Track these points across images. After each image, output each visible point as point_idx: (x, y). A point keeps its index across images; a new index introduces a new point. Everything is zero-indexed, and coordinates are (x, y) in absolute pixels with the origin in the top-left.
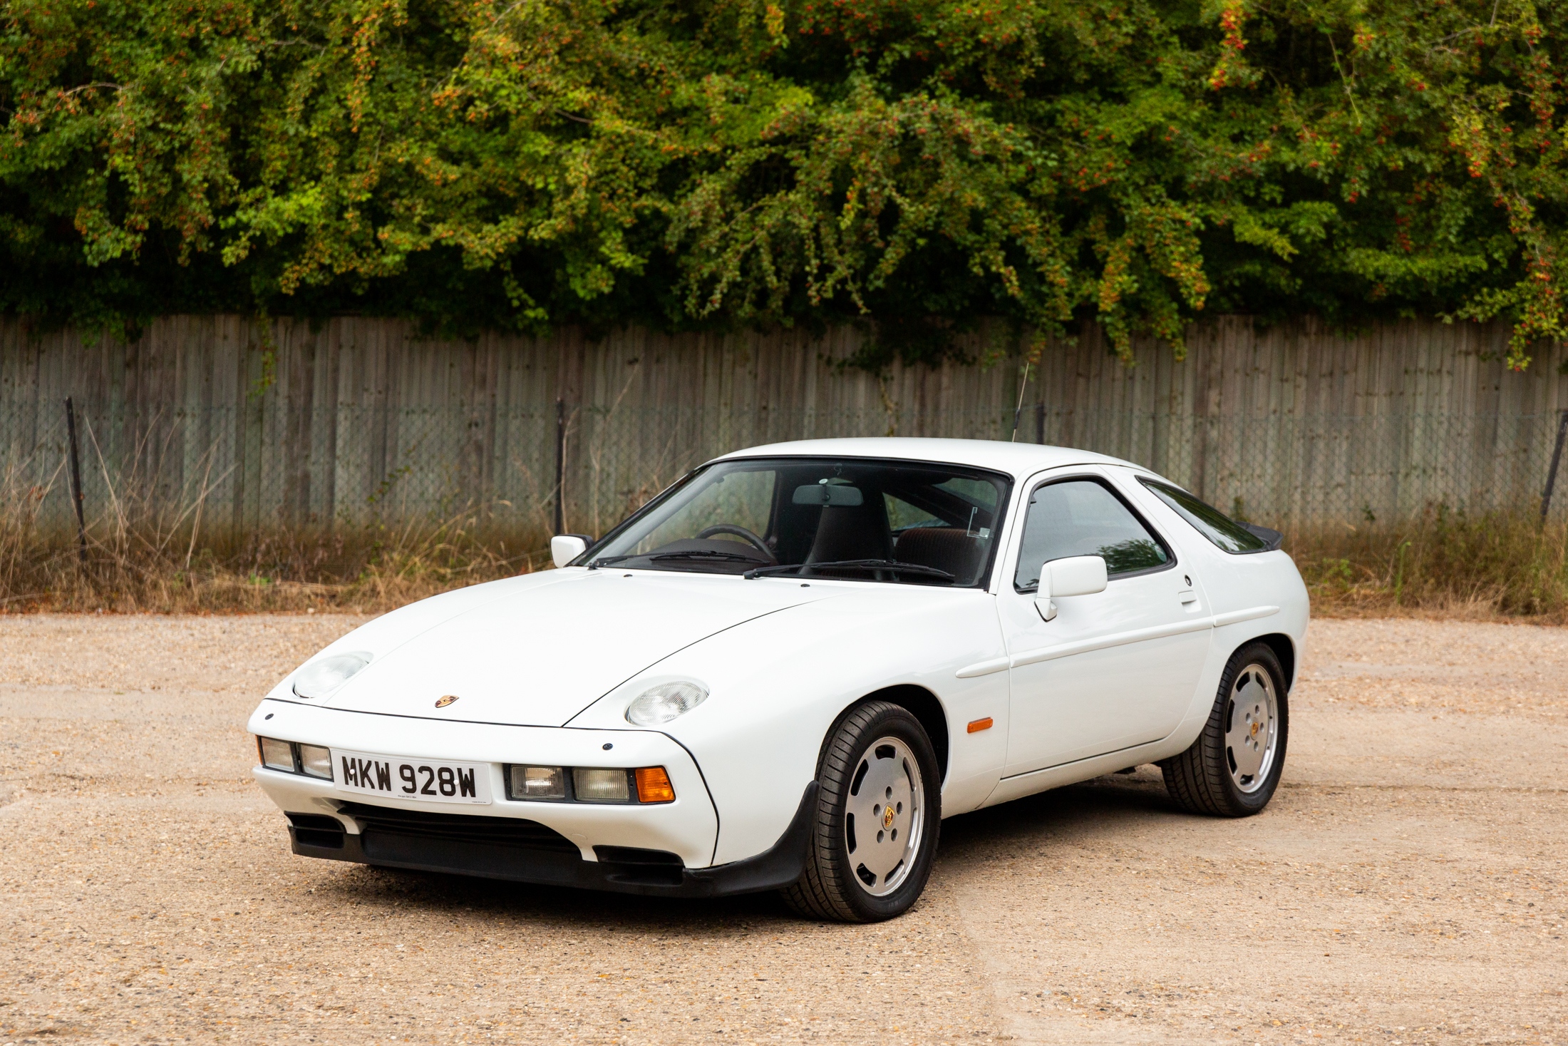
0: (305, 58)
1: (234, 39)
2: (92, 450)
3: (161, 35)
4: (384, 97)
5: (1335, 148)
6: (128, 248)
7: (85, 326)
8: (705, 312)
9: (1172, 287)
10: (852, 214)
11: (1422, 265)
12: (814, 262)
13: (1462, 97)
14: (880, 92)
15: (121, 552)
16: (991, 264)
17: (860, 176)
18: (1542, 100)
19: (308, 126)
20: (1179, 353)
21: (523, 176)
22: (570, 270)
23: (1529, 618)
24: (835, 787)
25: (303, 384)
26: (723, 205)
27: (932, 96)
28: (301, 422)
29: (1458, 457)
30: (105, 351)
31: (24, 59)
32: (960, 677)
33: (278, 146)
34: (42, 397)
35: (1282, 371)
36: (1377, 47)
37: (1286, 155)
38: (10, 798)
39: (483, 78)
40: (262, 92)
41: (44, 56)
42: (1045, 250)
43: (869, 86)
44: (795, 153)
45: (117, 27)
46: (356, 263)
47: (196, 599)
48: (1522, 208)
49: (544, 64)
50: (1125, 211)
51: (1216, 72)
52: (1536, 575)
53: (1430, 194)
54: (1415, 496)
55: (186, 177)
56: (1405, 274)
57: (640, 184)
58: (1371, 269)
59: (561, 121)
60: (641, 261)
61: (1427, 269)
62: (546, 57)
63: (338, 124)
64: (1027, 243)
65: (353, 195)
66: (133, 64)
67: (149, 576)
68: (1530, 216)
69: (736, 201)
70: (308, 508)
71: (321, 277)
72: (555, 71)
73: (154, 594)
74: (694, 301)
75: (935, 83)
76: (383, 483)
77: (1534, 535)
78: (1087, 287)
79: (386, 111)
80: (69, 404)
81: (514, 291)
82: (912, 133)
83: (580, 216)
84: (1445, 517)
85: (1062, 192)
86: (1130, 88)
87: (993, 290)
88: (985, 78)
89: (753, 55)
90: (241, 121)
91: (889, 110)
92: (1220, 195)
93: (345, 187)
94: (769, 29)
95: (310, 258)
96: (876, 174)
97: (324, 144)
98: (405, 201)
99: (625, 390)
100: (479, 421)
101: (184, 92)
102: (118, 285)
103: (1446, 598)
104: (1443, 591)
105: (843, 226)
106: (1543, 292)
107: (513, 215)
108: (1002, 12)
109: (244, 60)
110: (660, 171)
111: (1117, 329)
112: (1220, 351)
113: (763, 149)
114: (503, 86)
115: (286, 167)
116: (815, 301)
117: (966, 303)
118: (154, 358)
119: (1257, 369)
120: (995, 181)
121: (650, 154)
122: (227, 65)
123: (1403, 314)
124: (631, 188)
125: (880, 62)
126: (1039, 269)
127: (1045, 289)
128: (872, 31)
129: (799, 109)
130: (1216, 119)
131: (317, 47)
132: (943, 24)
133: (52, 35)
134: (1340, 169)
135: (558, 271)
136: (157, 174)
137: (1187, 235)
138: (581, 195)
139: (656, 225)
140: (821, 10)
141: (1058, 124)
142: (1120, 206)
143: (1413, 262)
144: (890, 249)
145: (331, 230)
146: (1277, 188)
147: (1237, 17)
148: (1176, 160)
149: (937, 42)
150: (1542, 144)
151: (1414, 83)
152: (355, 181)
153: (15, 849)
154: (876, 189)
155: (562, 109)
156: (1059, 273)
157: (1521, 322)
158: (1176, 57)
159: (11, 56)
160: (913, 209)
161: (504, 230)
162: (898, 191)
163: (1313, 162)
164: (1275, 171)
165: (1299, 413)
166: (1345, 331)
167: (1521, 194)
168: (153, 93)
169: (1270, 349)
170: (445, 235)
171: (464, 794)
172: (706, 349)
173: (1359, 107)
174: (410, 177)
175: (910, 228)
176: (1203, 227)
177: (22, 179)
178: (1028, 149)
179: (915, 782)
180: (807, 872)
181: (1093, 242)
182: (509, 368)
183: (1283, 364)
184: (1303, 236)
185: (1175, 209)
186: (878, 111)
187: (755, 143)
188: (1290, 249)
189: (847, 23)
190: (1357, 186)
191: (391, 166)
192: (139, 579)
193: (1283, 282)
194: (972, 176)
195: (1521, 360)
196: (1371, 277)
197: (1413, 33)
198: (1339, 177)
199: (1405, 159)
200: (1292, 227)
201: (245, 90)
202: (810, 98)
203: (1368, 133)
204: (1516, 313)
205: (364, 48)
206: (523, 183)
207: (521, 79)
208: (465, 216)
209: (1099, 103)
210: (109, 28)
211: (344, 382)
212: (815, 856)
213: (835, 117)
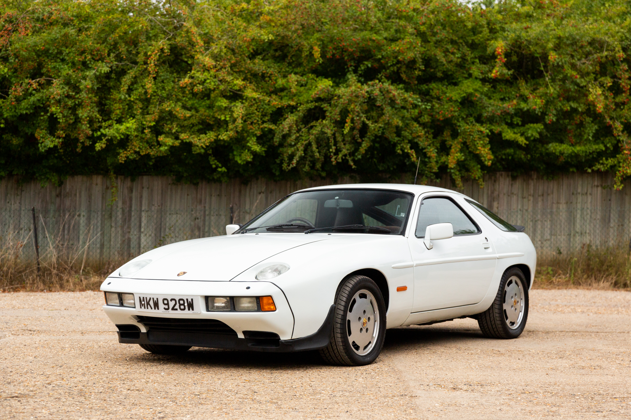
0: (129, 70)
1: (100, 61)
2: (43, 228)
3: (71, 60)
4: (160, 85)
5: (542, 102)
6: (56, 144)
7: (41, 179)
8: (290, 168)
9: (477, 158)
10: (348, 128)
11: (578, 149)
12: (334, 147)
13: (593, 82)
14: (359, 81)
15: (54, 268)
16: (405, 149)
17: (351, 113)
18: (624, 83)
19: (130, 96)
20: (481, 185)
21: (216, 115)
22: (235, 153)
23: (625, 289)
24: (342, 308)
25: (128, 203)
26: (297, 126)
27: (380, 81)
28: (127, 219)
29: (595, 226)
30: (48, 190)
31: (16, 70)
32: (393, 268)
33: (118, 105)
34: (23, 208)
35: (523, 194)
36: (558, 60)
37: (523, 105)
38: (5, 336)
39: (200, 76)
40: (111, 84)
41: (24, 69)
42: (426, 143)
43: (355, 78)
44: (325, 105)
45: (54, 57)
46: (149, 151)
47: (84, 286)
48: (618, 126)
49: (224, 71)
50: (458, 128)
51: (494, 71)
52: (628, 272)
53: (581, 120)
54: (578, 242)
55: (80, 115)
56: (571, 153)
57: (263, 119)
58: (558, 150)
59: (231, 93)
60: (263, 149)
61: (580, 150)
62: (225, 68)
63: (142, 95)
64: (419, 140)
65: (148, 123)
66: (59, 72)
67: (65, 278)
68: (621, 129)
69: (302, 124)
70: (130, 251)
71: (135, 156)
72: (229, 74)
73: (67, 284)
74: (286, 165)
75: (381, 76)
76: (160, 240)
77: (626, 256)
78: (443, 159)
79: (161, 90)
80: (33, 210)
81: (213, 162)
82: (372, 97)
83: (239, 131)
84: (590, 250)
85: (433, 121)
86: (459, 80)
87: (406, 161)
88: (401, 75)
89: (308, 67)
90: (103, 95)
91: (363, 87)
92: (496, 122)
93: (145, 121)
94: (315, 56)
95: (131, 148)
96: (358, 112)
97: (136, 103)
98: (169, 126)
99: (258, 201)
100: (199, 218)
101: (80, 82)
102: (52, 161)
103: (591, 281)
104: (590, 279)
105: (345, 132)
106: (628, 159)
107: (212, 131)
108: (407, 48)
109: (104, 69)
110: (271, 114)
111: (456, 175)
112: (498, 186)
113: (312, 104)
114: (208, 79)
115: (121, 113)
116: (334, 163)
117: (395, 167)
118: (68, 193)
119: (513, 193)
120: (406, 116)
121: (267, 107)
122: (97, 71)
123: (571, 170)
124: (259, 120)
125: (359, 69)
126: (424, 151)
127: (427, 160)
128: (355, 57)
129: (327, 87)
130: (494, 92)
131: (133, 65)
132: (384, 53)
133: (27, 60)
134: (545, 111)
135: (231, 154)
136: (69, 115)
137: (483, 137)
138: (240, 121)
139: (270, 136)
140: (335, 49)
141: (430, 94)
142: (456, 126)
143: (575, 148)
144: (364, 142)
145: (139, 137)
146: (519, 119)
147: (502, 50)
148: (478, 108)
149: (382, 61)
150: (625, 101)
151: (573, 75)
152: (149, 118)
153: (5, 350)
154: (358, 118)
155: (231, 88)
156: (432, 152)
157: (619, 171)
158: (478, 67)
159: (11, 69)
160: (373, 125)
161: (208, 137)
162: (367, 119)
163: (534, 107)
164: (518, 113)
165: (530, 209)
166: (547, 179)
167: (617, 120)
168: (67, 82)
169: (518, 184)
170: (185, 138)
171: (189, 310)
172: (290, 187)
173: (552, 86)
174: (171, 116)
175: (372, 135)
176: (490, 134)
177: (15, 119)
178: (419, 102)
179: (375, 310)
180: (331, 343)
181: (446, 141)
182: (211, 196)
183: (523, 191)
184: (530, 137)
185: (478, 127)
186: (359, 88)
187: (309, 102)
188: (525, 141)
189: (345, 54)
190: (551, 117)
191: (163, 113)
192: (61, 279)
193: (523, 156)
194: (396, 114)
195: (619, 186)
196: (558, 154)
197: (572, 56)
198: (544, 114)
199: (571, 106)
200: (526, 134)
201: (105, 83)
202: (331, 83)
203: (555, 96)
204: (617, 168)
205: (153, 64)
206: (216, 118)
207: (215, 77)
208: (193, 132)
209: (447, 86)
210: (50, 58)
211: (145, 202)
212: (334, 336)
213: (341, 91)
